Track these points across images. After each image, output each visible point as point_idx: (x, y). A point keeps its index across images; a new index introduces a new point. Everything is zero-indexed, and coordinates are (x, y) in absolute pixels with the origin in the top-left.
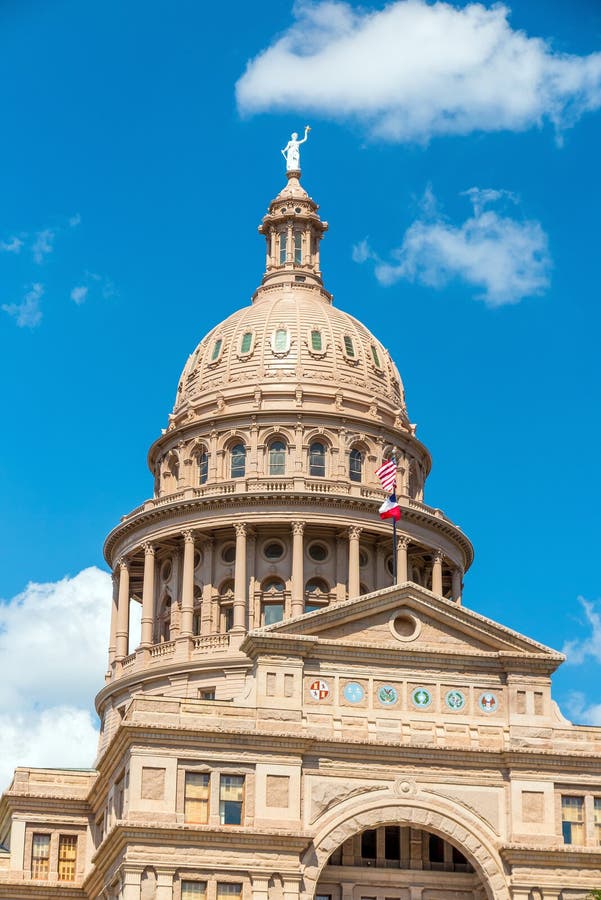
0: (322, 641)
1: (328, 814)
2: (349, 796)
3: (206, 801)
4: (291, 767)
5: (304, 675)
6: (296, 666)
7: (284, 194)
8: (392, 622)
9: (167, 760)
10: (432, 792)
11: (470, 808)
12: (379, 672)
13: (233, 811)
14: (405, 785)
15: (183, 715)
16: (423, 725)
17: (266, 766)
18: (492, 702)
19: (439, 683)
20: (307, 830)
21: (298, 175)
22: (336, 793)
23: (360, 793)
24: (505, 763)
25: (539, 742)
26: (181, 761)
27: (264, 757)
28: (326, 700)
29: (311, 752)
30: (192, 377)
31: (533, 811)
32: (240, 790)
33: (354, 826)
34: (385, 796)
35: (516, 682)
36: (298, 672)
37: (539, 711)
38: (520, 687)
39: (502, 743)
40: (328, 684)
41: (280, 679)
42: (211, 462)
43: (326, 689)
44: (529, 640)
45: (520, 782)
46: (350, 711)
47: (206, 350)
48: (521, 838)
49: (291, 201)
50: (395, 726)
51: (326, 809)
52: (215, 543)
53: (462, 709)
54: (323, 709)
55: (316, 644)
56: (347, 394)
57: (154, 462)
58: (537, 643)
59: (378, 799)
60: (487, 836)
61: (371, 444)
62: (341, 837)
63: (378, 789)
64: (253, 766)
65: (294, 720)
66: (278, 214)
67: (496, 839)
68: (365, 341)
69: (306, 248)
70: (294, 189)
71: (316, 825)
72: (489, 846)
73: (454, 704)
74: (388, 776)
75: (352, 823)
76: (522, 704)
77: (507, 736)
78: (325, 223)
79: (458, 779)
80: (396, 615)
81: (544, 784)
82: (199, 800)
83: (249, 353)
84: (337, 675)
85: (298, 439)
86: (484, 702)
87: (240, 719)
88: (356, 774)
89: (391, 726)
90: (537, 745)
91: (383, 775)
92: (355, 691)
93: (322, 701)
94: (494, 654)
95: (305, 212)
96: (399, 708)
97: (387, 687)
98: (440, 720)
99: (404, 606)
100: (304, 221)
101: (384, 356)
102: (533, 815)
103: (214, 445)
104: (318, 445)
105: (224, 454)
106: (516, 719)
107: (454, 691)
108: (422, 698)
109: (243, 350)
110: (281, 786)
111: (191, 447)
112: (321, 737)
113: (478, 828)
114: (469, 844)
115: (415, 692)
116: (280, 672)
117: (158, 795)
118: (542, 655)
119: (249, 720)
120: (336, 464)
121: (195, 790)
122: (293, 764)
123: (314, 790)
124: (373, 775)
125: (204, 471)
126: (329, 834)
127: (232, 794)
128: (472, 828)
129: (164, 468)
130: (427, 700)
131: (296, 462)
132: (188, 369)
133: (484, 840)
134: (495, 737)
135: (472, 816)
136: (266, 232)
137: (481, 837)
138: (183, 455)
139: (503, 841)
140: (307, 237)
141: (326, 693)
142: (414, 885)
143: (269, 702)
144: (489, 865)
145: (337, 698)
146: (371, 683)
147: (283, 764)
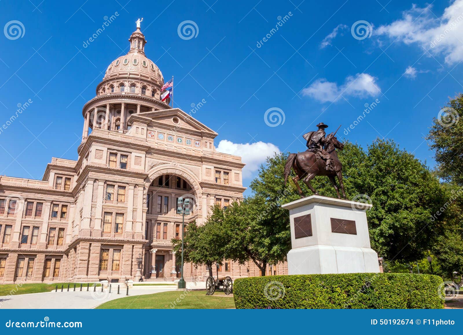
0: (153, 120)
1: (152, 169)
2: (159, 165)
3: (116, 162)
4: (142, 154)
5: (147, 130)
6: (145, 127)
7: (136, 32)
8: (172, 119)
9: (104, 148)
10: (182, 166)
11: (192, 171)
12: (168, 132)
13: (124, 165)
14: (174, 163)
15: (110, 136)
16: (180, 148)
17: (134, 154)
18: (198, 144)
19: (184, 137)
20: (146, 173)
21: (140, 29)
22: (155, 163)
23: (162, 164)
24: (202, 159)
26: (108, 149)
27: (135, 150)
28: (153, 137)
29: (149, 151)
30: (110, 69)
31: (208, 173)
32: (126, 160)
33: (160, 173)
34: (169, 166)
35: (205, 139)
36: (145, 128)
37: (210, 148)
38: (206, 141)
39: (201, 155)
40: (154, 133)
41: (140, 130)
42: (115, 89)
43: (153, 134)
44: (209, 128)
45: (205, 166)
46: (160, 141)
47: (114, 63)
48: (205, 180)
49: (139, 34)
50: (172, 147)
51: (152, 168)
52: (115, 109)
53: (190, 145)
54: (153, 140)
55: (151, 121)
56: (152, 77)
57: (98, 89)
58: (211, 130)
59: (166, 166)
61: (157, 90)
62: (156, 176)
63: (167, 163)
64: (131, 153)
65: (144, 141)
66: (134, 36)
67: (199, 180)
68: (156, 68)
69: (141, 45)
70: (138, 31)
71: (149, 172)
72: (197, 182)
73: (188, 143)
74: (170, 160)
75: (159, 172)
76: (206, 145)
77: (202, 153)
78: (146, 41)
79: (189, 163)
80: (174, 117)
81: (211, 167)
82: (113, 161)
83: (126, 64)
84: (157, 131)
85: (139, 85)
86: (196, 144)
88: (161, 159)
90: (210, 156)
91: (168, 160)
92: (161, 136)
93: (152, 138)
94: (200, 131)
95: (141, 37)
96: (173, 142)
97: (171, 136)
98: (185, 147)
99: (176, 115)
100: (141, 39)
101: (161, 73)
102: (208, 175)
103: (116, 85)
104: (144, 88)
105: (119, 87)
106: (205, 149)
107: (188, 140)
108: (180, 140)
109: (125, 63)
110: (139, 159)
111: (109, 85)
112: (152, 147)
113: (194, 177)
115: (178, 139)
116: (140, 127)
117: (101, 158)
118: (212, 133)
119: (130, 140)
120: (148, 93)
121: (113, 158)
122: (143, 154)
123: (149, 162)
124: (166, 160)
125: (113, 91)
126: (153, 175)
127: (124, 160)
128: (192, 177)
129: (101, 91)
130: (181, 141)
131: (138, 91)
132: (109, 68)
133: (195, 180)
134: (199, 153)
135: (192, 174)
136: (131, 41)
138: (107, 87)
139: (200, 181)
140: (141, 42)
141: (153, 135)
142: (173, 193)
143: (136, 135)
144: (197, 187)
145: (156, 137)
146: (166, 134)
147: (140, 153)
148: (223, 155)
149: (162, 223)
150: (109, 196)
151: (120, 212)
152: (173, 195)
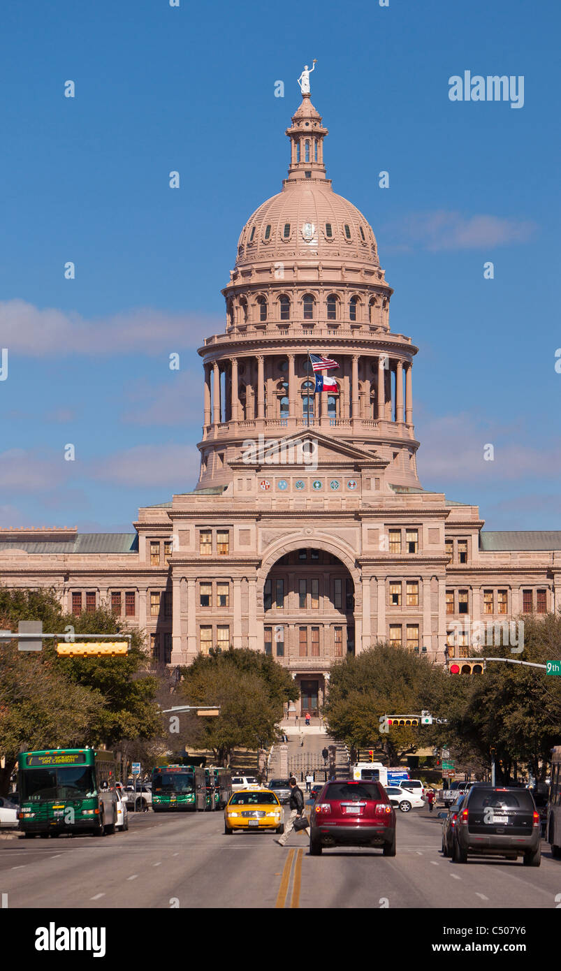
1: (270, 546)
2: (279, 537)
3: (211, 543)
4: (251, 525)
5: (257, 479)
6: (252, 474)
9: (190, 526)
10: (322, 532)
11: (342, 539)
12: (295, 474)
14: (309, 529)
16: (318, 499)
17: (238, 526)
18: (354, 484)
19: (326, 477)
20: (260, 553)
21: (309, 96)
22: (274, 536)
23: (287, 535)
24: (359, 516)
25: (377, 503)
26: (197, 526)
27: (238, 521)
28: (269, 489)
31: (374, 538)
32: (227, 537)
33: (283, 551)
34: (299, 536)
35: (366, 473)
36: (254, 476)
37: (377, 487)
38: (367, 476)
39: (358, 506)
40: (270, 482)
41: (245, 482)
43: (269, 484)
45: (367, 524)
46: (281, 495)
48: (367, 553)
50: (303, 500)
51: (269, 544)
54: (267, 495)
59: (296, 537)
60: (350, 552)
61: (340, 294)
62: (278, 557)
63: (295, 532)
64: (233, 525)
65: (252, 502)
67: (355, 554)
71: (264, 552)
72: (352, 557)
73: (334, 487)
74: (300, 526)
76: (369, 485)
77: (360, 502)
79: (336, 525)
81: (379, 524)
82: (207, 543)
84: (274, 477)
86: (350, 484)
87: (225, 503)
88: (284, 525)
89: (301, 500)
90: (375, 506)
91: (297, 525)
92: (283, 484)
93: (267, 491)
94: (353, 461)
96: (306, 491)
97: (300, 481)
98: (327, 496)
102: (373, 541)
103: (251, 300)
104: (308, 300)
106: (365, 493)
107: (334, 480)
108: (317, 485)
110: (246, 534)
112: (265, 510)
113: (346, 548)
114: (341, 556)
115: (314, 482)
116: (245, 478)
117: (187, 543)
118: (377, 460)
119: (229, 503)
121: (206, 537)
122: (252, 523)
123: (264, 535)
124: (291, 526)
126: (271, 556)
127: (222, 540)
128: (343, 548)
130: (320, 486)
133: (349, 554)
134: (355, 503)
135: (344, 544)
137: (347, 552)
139: (358, 555)
141: (269, 486)
142: (325, 572)
143: (239, 494)
144: (350, 566)
145: (274, 488)
146: (291, 479)
147: (247, 523)
148: (405, 498)
149: (309, 627)
150: (205, 600)
151: (222, 623)
152: (326, 576)
